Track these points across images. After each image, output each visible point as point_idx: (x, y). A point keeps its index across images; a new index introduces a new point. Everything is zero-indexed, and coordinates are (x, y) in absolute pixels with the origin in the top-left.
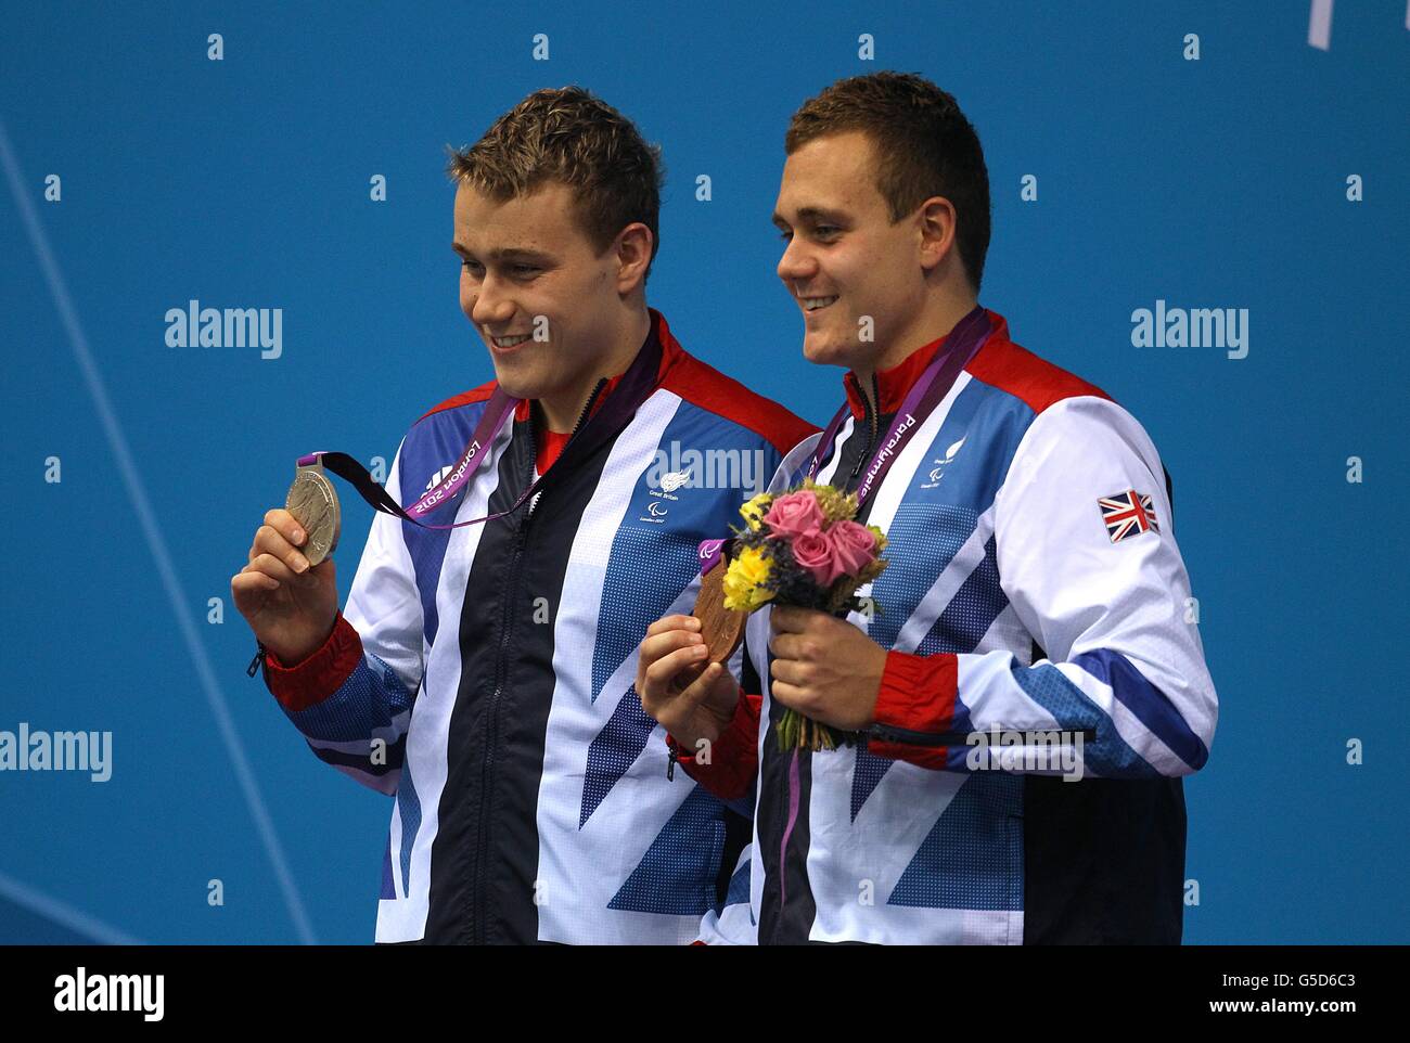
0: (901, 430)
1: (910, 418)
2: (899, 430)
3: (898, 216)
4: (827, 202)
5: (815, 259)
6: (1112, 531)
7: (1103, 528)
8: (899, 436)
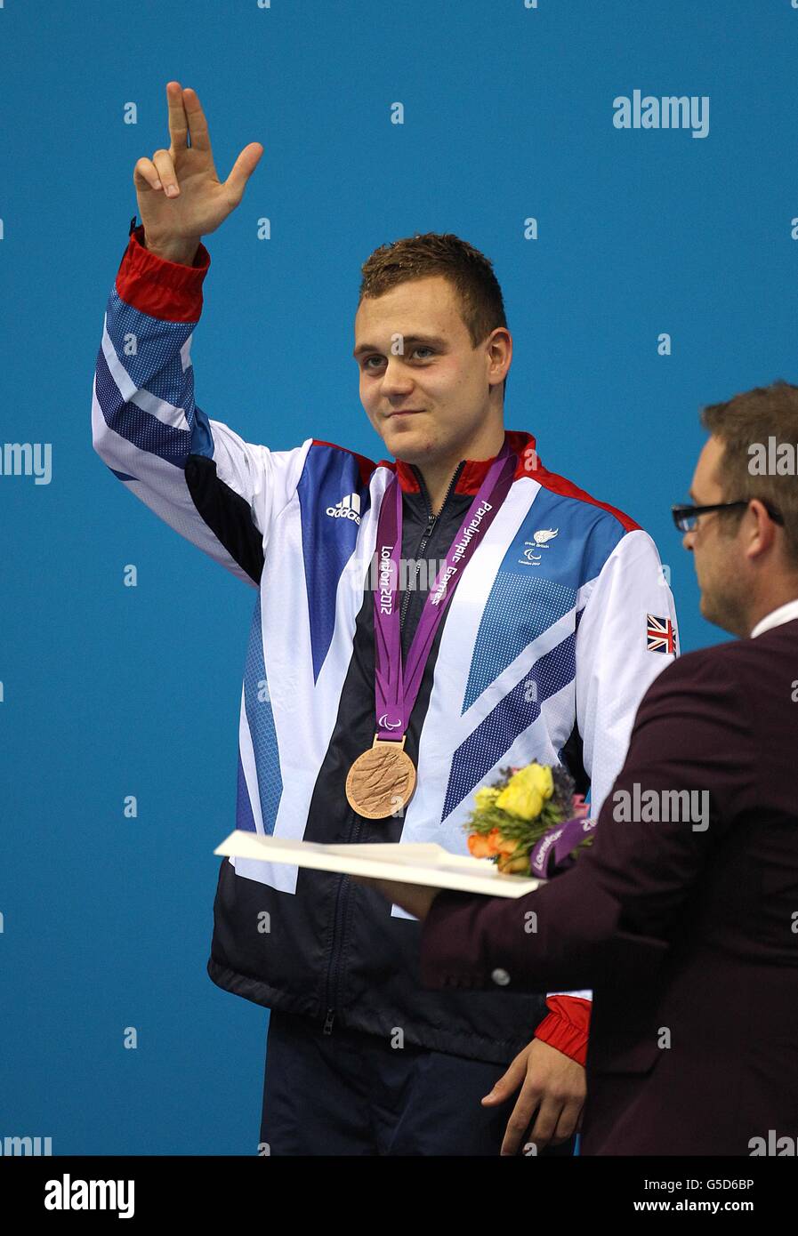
0: (480, 513)
1: (486, 504)
2: (479, 513)
3: (476, 343)
4: (427, 330)
5: (413, 380)
6: (650, 641)
7: (644, 637)
8: (480, 518)
